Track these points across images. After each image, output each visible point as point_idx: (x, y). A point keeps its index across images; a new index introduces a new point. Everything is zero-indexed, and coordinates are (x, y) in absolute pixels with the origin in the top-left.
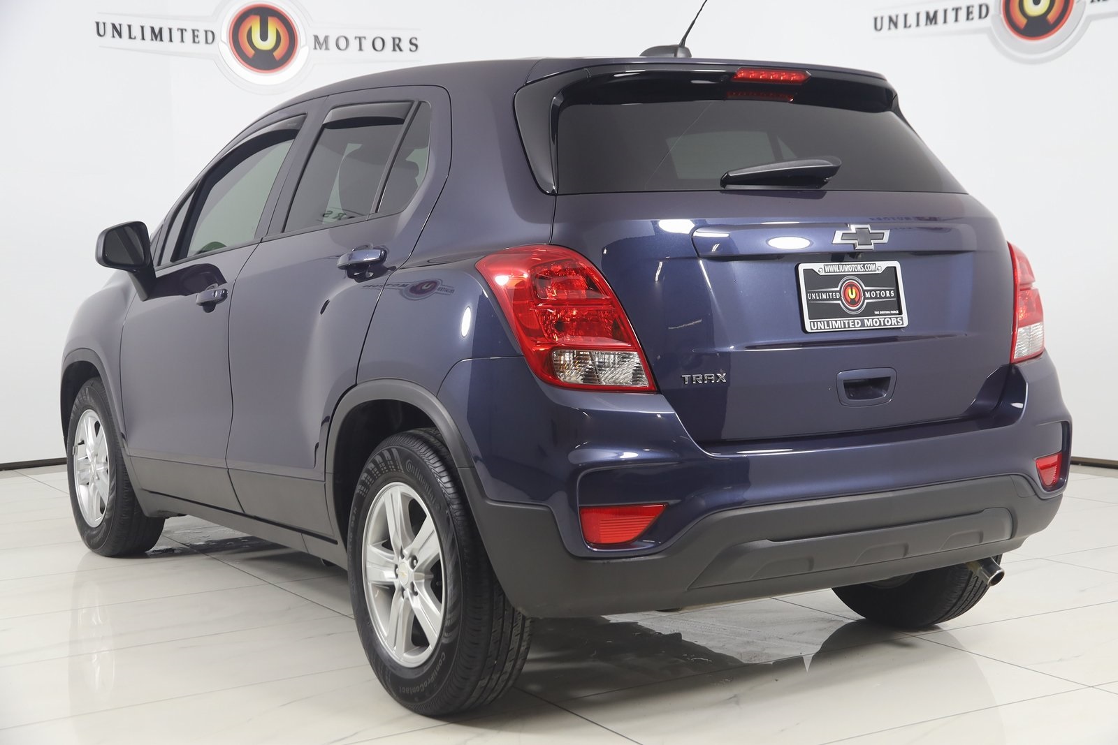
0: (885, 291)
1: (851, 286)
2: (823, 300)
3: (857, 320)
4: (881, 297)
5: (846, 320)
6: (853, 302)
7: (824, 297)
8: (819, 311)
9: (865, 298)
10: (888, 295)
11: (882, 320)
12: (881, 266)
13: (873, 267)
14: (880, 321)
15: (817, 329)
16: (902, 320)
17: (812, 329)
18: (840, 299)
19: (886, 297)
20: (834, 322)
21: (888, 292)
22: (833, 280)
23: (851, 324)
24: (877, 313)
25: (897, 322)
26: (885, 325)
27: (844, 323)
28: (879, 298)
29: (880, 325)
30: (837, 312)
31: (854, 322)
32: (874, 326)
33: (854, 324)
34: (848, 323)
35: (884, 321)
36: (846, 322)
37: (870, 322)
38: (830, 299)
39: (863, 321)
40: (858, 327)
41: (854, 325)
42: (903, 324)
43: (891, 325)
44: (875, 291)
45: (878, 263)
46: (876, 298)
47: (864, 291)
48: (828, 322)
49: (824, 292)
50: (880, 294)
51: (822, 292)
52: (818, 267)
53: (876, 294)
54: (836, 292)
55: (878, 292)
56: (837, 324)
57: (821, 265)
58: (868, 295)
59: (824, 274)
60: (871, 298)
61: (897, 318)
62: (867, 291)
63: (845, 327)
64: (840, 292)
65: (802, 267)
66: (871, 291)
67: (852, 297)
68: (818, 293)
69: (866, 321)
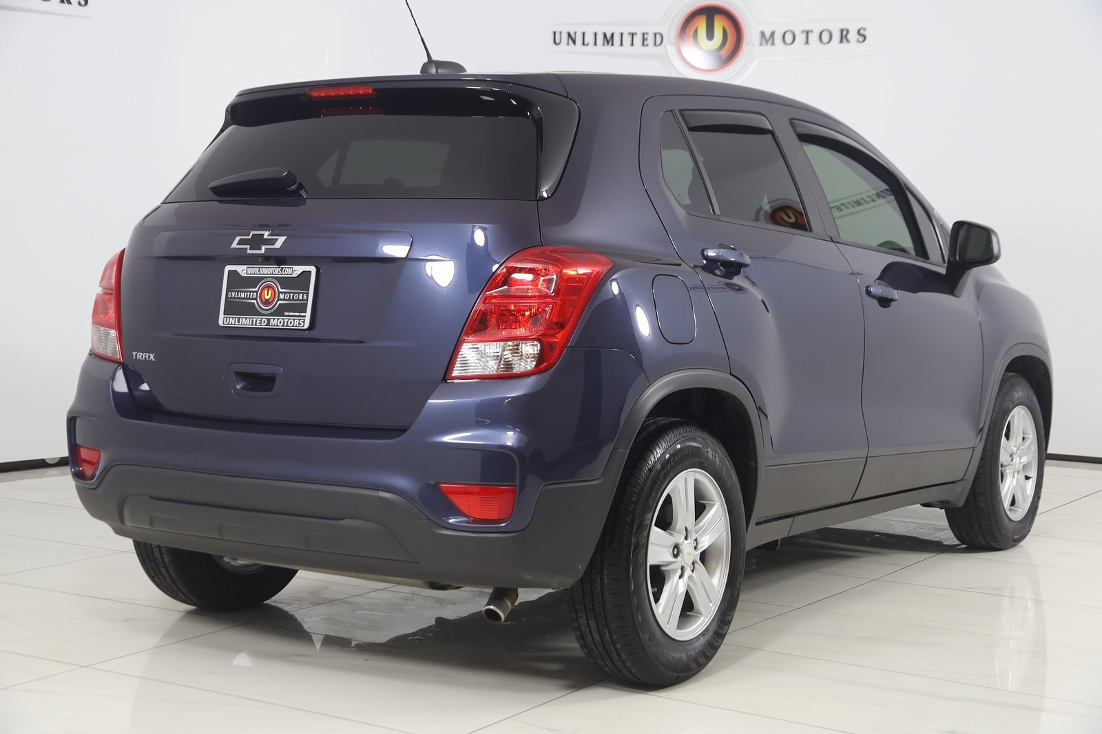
0: (299, 293)
1: (269, 287)
2: (240, 298)
3: (264, 319)
4: (293, 300)
5: (255, 318)
6: (267, 302)
7: (242, 295)
8: (234, 308)
9: (279, 300)
10: (301, 298)
11: (286, 321)
12: (298, 270)
13: (289, 271)
14: (284, 322)
15: (228, 324)
16: (304, 322)
17: (224, 324)
18: (256, 299)
19: (298, 300)
20: (244, 319)
21: (301, 295)
22: (253, 281)
23: (258, 322)
24: (287, 314)
25: (299, 324)
26: (287, 326)
27: (253, 321)
28: (291, 300)
29: (283, 325)
30: (250, 310)
31: (261, 320)
32: (277, 325)
33: (259, 322)
34: (256, 321)
35: (287, 322)
36: (255, 320)
37: (276, 322)
38: (247, 299)
39: (269, 320)
40: (263, 325)
41: (261, 323)
42: (303, 326)
43: (293, 326)
44: (289, 293)
45: (295, 267)
46: (289, 300)
47: (279, 293)
48: (239, 319)
49: (243, 292)
50: (293, 296)
51: (241, 292)
52: (242, 269)
53: (290, 296)
54: (254, 292)
55: (292, 295)
56: (246, 321)
57: (245, 267)
58: (282, 296)
59: (245, 275)
60: (284, 300)
61: (300, 320)
62: (282, 293)
63: (252, 325)
64: (257, 292)
65: (228, 268)
66: (285, 293)
67: (267, 297)
68: (238, 292)
69: (272, 320)
